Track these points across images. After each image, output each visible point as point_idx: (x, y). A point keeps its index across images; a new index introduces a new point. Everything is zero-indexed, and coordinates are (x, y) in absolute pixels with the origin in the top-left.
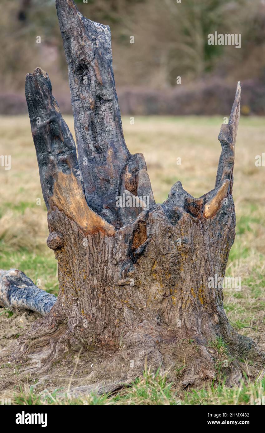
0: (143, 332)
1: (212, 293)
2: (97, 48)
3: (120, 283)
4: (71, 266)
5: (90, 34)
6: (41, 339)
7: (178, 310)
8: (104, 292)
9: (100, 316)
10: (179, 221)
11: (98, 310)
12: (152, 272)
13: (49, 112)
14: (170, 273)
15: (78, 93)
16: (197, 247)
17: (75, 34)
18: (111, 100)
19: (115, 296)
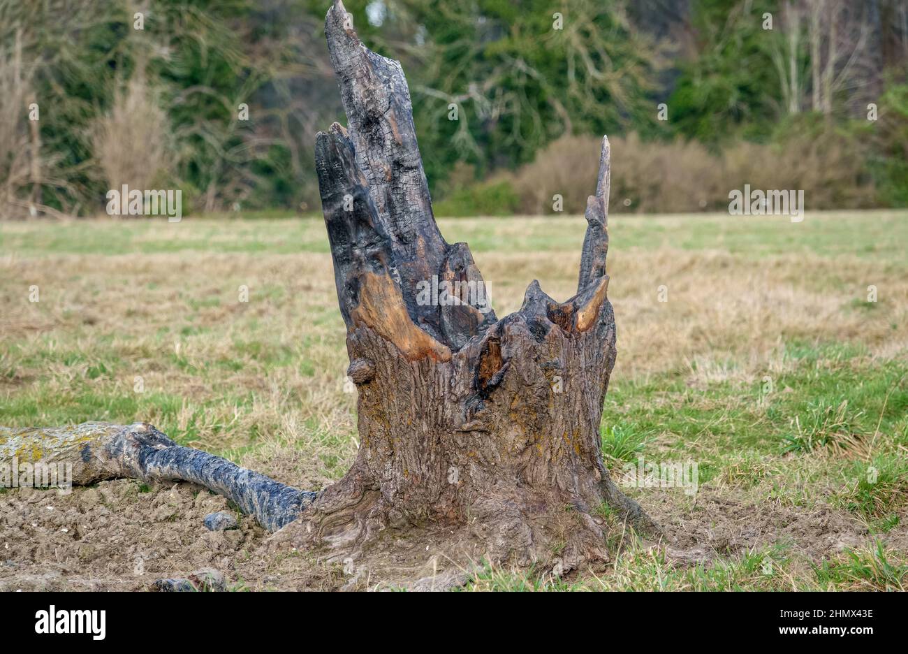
0: (500, 496)
1: (591, 438)
2: (392, 94)
3: (465, 429)
4: (385, 406)
5: (381, 73)
6: (341, 514)
7: (546, 464)
8: (439, 442)
9: (433, 476)
10: (546, 337)
11: (431, 468)
12: (511, 410)
13: (352, 186)
14: (536, 411)
15: (366, 159)
16: (570, 373)
17: (358, 73)
18: (416, 168)
19: (457, 447)
